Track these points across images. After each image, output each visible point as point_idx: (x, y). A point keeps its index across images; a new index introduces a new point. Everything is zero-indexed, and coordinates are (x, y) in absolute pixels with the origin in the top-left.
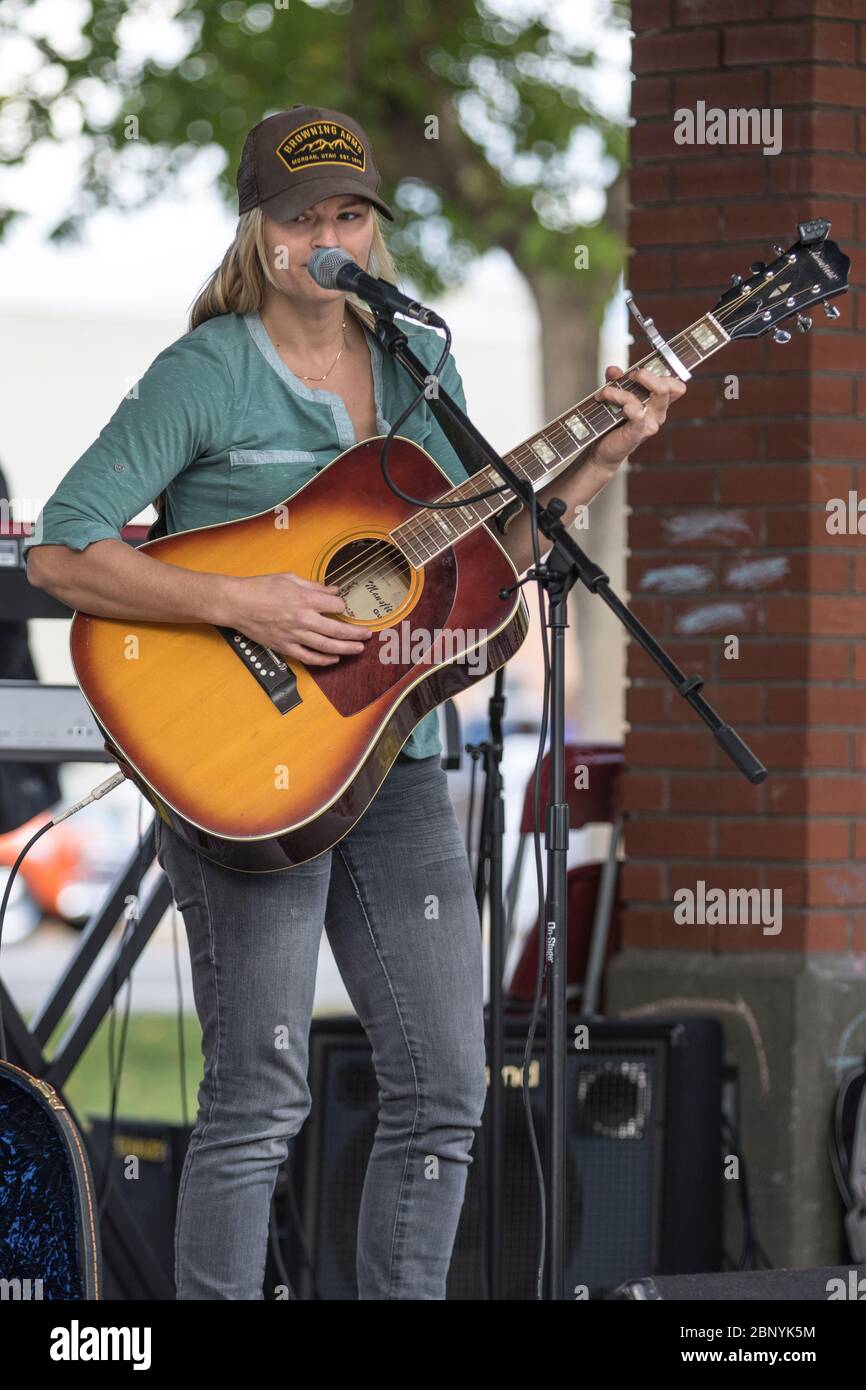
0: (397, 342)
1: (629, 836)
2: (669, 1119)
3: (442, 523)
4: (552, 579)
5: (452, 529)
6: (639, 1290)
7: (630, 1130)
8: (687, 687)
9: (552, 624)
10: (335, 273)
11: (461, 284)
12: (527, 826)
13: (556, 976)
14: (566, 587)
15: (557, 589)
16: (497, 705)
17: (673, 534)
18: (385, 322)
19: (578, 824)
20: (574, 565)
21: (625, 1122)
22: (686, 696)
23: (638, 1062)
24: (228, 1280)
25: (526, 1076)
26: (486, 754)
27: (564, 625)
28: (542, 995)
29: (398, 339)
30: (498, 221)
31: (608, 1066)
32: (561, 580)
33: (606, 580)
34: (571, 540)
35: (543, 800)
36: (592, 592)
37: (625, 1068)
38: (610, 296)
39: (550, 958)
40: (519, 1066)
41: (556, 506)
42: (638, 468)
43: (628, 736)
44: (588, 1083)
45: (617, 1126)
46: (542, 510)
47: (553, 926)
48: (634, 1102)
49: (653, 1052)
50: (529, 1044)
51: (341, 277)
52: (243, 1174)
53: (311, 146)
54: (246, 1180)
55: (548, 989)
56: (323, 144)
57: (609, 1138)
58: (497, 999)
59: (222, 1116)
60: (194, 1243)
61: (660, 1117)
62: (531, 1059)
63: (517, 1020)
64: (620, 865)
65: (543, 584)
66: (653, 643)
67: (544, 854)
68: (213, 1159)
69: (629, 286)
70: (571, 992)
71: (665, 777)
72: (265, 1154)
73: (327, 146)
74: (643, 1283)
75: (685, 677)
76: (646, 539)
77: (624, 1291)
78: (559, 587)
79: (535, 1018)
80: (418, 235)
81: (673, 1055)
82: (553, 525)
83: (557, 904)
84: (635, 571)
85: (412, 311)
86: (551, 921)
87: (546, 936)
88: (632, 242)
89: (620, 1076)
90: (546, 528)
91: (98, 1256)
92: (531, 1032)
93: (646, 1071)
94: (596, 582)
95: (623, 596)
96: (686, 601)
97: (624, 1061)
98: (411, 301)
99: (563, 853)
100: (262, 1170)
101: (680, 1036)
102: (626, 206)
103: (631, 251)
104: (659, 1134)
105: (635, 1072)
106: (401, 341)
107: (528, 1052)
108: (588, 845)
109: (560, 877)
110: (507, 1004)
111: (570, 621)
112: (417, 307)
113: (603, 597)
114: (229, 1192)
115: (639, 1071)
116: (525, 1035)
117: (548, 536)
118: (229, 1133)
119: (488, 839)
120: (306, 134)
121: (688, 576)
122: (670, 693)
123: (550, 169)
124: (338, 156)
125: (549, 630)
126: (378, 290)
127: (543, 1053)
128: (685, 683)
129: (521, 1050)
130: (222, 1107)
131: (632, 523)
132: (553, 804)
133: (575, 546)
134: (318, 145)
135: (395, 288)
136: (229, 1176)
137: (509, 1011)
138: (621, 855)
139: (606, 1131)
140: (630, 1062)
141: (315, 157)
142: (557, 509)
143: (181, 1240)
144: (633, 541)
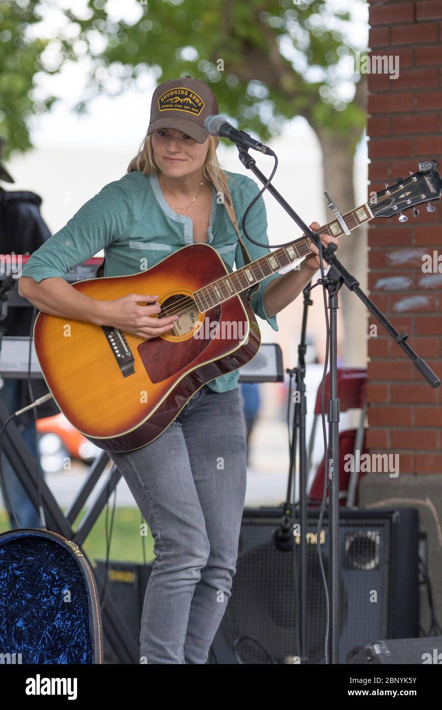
0: (250, 163)
1: (371, 415)
2: (392, 559)
3: (218, 292)
4: (330, 284)
5: (221, 296)
6: (377, 648)
7: (371, 565)
8: (400, 339)
9: (330, 307)
10: (218, 129)
11: (279, 134)
12: (318, 411)
13: (334, 487)
14: (337, 288)
15: (333, 289)
16: (303, 348)
17: (392, 261)
18: (244, 153)
19: (344, 410)
20: (341, 277)
21: (369, 561)
22: (399, 343)
23: (375, 531)
24: (168, 641)
25: (319, 538)
26: (296, 373)
27: (336, 308)
28: (327, 496)
29: (251, 161)
30: (300, 102)
31: (361, 533)
32: (335, 284)
33: (358, 284)
34: (340, 264)
35: (326, 397)
36: (350, 290)
37: (369, 533)
38: (359, 140)
39: (331, 478)
40: (315, 533)
41: (332, 246)
42: (374, 227)
43: (369, 364)
44: (350, 542)
45: (365, 564)
46: (325, 248)
47: (332, 461)
48: (374, 551)
49: (383, 525)
50: (320, 522)
51: (221, 130)
52: (178, 587)
53: (172, 99)
54: (179, 590)
55: (329, 493)
56: (178, 99)
57: (361, 569)
58: (303, 499)
59: (166, 558)
60: (151, 621)
61: (387, 558)
62: (321, 530)
63: (314, 509)
64: (366, 430)
65: (326, 286)
66: (382, 316)
67: (327, 424)
68: (163, 579)
69: (368, 134)
70: (341, 495)
71: (388, 384)
72: (189, 577)
73: (180, 101)
74: (379, 644)
75: (399, 334)
76: (378, 263)
77: (369, 647)
78: (334, 288)
79: (323, 508)
80: (258, 110)
81: (393, 528)
82: (330, 256)
83: (334, 449)
84: (372, 280)
85: (257, 147)
86: (331, 458)
87: (328, 466)
88: (370, 111)
89: (366, 538)
90: (327, 257)
91: (101, 631)
92: (321, 515)
93: (379, 535)
94: (352, 286)
95: (366, 293)
96: (399, 295)
97: (368, 530)
98: (257, 142)
99: (337, 424)
100: (188, 585)
101: (397, 517)
102: (366, 93)
103: (369, 116)
104: (386, 567)
105: (374, 535)
106: (252, 162)
107: (319, 525)
108: (349, 420)
109: (335, 436)
110: (308, 501)
111: (339, 305)
112: (260, 145)
113: (356, 293)
114: (170, 596)
115: (376, 535)
116: (318, 517)
117: (328, 261)
118: (171, 565)
119: (298, 417)
120: (172, 93)
121: (400, 282)
122: (390, 341)
123: (328, 73)
124: (183, 107)
125: (329, 310)
126: (241, 137)
127: (327, 526)
128: (398, 337)
129: (316, 525)
130: (166, 553)
131: (371, 255)
132: (331, 399)
133: (342, 267)
134: (175, 100)
135: (249, 136)
136: (171, 588)
137: (310, 505)
138: (366, 425)
139: (359, 566)
140: (371, 531)
141: (172, 106)
142: (332, 248)
143: (144, 620)
144: (371, 264)
